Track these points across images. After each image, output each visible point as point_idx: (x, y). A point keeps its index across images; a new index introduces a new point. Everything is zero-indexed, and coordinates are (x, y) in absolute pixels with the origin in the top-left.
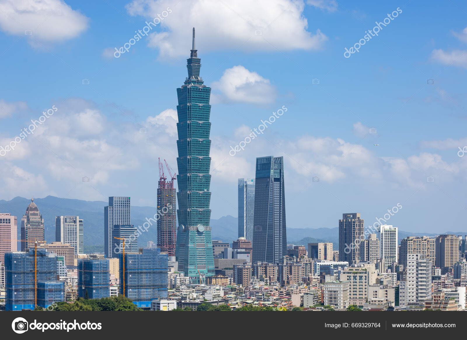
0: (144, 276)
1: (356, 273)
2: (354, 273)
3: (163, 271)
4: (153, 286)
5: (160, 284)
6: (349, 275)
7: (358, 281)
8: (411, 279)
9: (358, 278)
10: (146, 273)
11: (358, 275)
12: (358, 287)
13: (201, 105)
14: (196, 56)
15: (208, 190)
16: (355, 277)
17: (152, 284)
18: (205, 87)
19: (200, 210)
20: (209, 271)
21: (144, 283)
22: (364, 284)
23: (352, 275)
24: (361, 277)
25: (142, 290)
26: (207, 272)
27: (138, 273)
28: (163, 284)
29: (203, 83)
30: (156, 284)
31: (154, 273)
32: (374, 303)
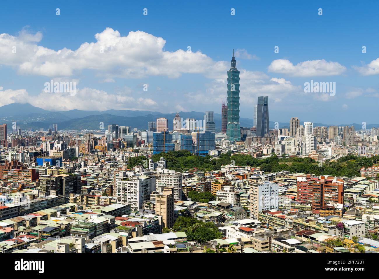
0: (206, 141)
1: (289, 141)
2: (288, 141)
3: (213, 139)
4: (209, 145)
5: (212, 144)
6: (286, 142)
7: (289, 144)
8: (308, 144)
9: (289, 143)
10: (207, 140)
11: (289, 142)
12: (289, 145)
13: (236, 77)
14: (234, 59)
15: (239, 109)
16: (288, 143)
17: (209, 144)
18: (237, 71)
19: (235, 116)
20: (239, 139)
21: (205, 144)
22: (291, 145)
23: (287, 142)
24: (290, 143)
25: (205, 147)
26: (238, 139)
27: (203, 140)
28: (213, 144)
29: (237, 69)
30: (210, 144)
31: (210, 140)
32: (293, 153)
